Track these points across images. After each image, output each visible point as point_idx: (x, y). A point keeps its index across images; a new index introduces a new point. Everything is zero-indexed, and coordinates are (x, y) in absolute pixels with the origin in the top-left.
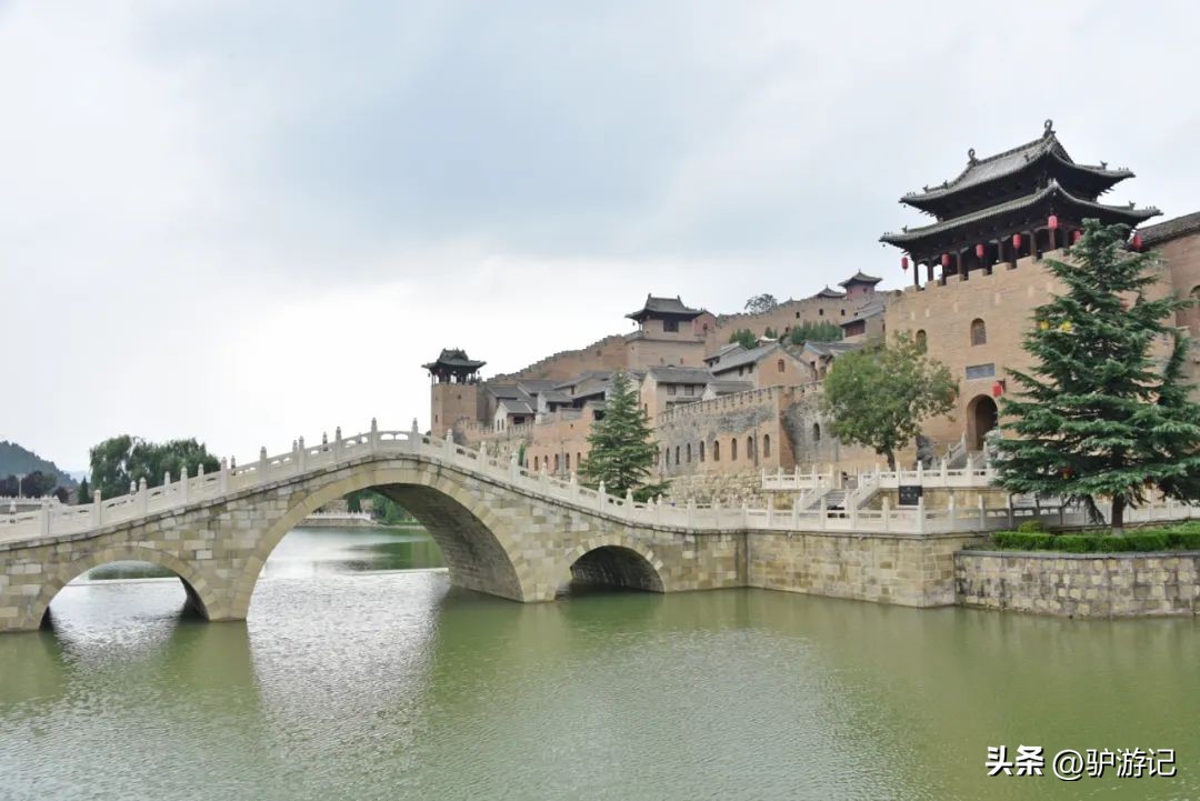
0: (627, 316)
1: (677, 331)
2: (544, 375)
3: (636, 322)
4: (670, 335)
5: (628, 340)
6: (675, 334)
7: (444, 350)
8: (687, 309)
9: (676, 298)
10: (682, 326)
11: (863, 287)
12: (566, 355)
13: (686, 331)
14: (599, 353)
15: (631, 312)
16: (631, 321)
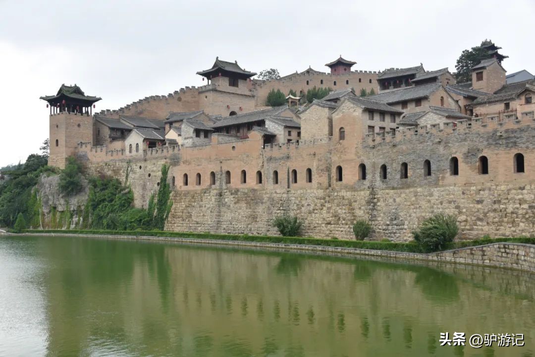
0: (198, 73)
1: (237, 86)
2: (141, 113)
3: (206, 79)
4: (232, 89)
5: (200, 90)
6: (236, 88)
7: (63, 85)
8: (244, 71)
9: (234, 62)
10: (241, 83)
11: (345, 67)
12: (155, 99)
13: (243, 87)
14: (180, 99)
15: (201, 70)
16: (201, 77)
